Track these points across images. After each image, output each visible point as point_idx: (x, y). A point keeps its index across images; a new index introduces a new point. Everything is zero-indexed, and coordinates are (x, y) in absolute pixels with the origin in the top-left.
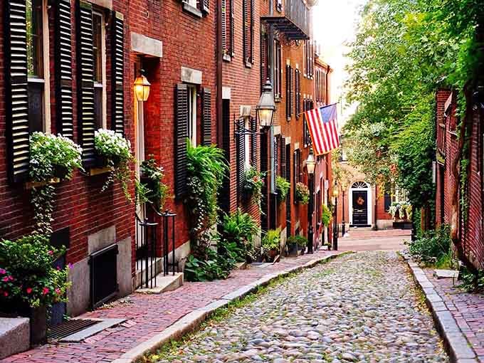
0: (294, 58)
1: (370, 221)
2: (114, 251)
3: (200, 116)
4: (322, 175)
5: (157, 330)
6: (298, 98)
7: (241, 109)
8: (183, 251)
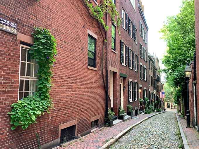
0: (158, 84)
1: (170, 107)
2: (137, 109)
3: (146, 93)
4: (162, 100)
5: (143, 119)
6: (159, 89)
7: (151, 92)
8: (144, 110)
